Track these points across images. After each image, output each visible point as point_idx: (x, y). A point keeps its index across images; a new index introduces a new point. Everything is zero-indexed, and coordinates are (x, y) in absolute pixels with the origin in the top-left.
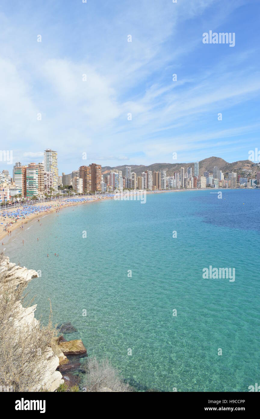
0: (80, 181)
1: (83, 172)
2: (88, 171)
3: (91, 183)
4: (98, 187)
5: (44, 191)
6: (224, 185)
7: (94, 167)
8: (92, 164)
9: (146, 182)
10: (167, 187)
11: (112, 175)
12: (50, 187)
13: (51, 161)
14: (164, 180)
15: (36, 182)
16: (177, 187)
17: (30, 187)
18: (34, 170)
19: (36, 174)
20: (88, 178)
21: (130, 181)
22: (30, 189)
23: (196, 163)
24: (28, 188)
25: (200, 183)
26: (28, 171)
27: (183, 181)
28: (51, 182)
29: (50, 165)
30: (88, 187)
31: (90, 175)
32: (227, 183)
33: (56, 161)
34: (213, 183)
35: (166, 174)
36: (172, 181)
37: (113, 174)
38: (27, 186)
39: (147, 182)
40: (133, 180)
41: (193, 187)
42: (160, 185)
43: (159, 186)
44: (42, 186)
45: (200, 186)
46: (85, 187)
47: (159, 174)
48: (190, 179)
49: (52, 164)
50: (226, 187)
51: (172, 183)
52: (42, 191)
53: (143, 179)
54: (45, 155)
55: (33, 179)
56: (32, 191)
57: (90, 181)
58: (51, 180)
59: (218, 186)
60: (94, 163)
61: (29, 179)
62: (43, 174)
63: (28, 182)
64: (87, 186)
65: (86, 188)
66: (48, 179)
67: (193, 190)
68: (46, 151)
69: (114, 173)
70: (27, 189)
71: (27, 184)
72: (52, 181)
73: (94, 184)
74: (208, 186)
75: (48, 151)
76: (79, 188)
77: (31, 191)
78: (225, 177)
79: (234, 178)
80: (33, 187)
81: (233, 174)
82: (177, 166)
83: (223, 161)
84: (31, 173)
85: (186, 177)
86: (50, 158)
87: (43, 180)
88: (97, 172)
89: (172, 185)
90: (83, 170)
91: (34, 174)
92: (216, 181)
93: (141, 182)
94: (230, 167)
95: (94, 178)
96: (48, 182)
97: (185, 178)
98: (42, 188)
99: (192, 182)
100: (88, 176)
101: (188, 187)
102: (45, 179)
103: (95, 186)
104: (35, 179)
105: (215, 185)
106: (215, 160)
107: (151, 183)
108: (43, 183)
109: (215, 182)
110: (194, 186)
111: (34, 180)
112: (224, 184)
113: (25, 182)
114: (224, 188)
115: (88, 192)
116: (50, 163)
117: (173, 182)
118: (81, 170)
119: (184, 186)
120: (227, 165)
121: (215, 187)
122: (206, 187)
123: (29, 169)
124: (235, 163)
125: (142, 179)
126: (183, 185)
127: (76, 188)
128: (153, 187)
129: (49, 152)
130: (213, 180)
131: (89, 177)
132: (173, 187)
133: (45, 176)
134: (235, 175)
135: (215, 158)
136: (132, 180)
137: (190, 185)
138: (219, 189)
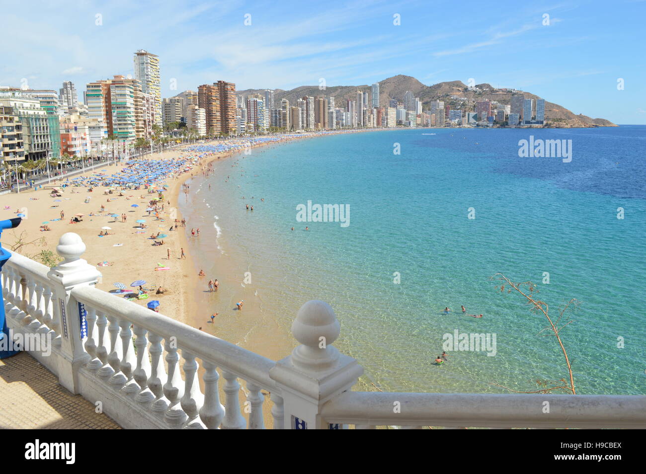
0: (201, 113)
1: (204, 96)
2: (213, 94)
3: (219, 118)
4: (232, 124)
5: (143, 131)
6: (425, 123)
7: (222, 86)
8: (219, 82)
9: (305, 116)
10: (337, 124)
11: (252, 103)
12: (151, 124)
13: (149, 73)
14: (332, 113)
15: (130, 113)
16: (353, 126)
17: (119, 124)
18: (127, 89)
19: (131, 96)
20: (214, 108)
21: (279, 114)
22: (120, 127)
23: (374, 86)
24: (115, 124)
25: (387, 119)
26: (114, 91)
27: (360, 115)
28: (153, 115)
29: (148, 81)
30: (214, 125)
31: (218, 102)
32: (430, 118)
33: (157, 73)
34: (407, 118)
35: (334, 103)
36: (344, 114)
37: (254, 101)
38: (113, 122)
39: (307, 116)
40: (285, 113)
41: (375, 126)
42: (326, 121)
43: (324, 123)
44: (139, 122)
45: (387, 123)
46: (209, 125)
47: (324, 102)
48: (372, 113)
49: (150, 80)
50: (427, 125)
51: (344, 117)
52: (140, 131)
53: (300, 112)
54: (137, 62)
55: (124, 107)
56: (126, 131)
57: (218, 114)
58: (153, 110)
59: (415, 123)
60: (222, 80)
61: (118, 108)
62: (141, 98)
63: (114, 114)
64: (214, 122)
65: (212, 126)
66: (147, 108)
67: (376, 129)
68: (138, 54)
69: (256, 99)
70: (114, 127)
71: (114, 118)
72: (155, 113)
73: (225, 119)
74: (399, 123)
75: (142, 54)
76: (199, 127)
77: (122, 131)
78: (423, 109)
79: (441, 111)
80: (125, 124)
81: (438, 104)
82: (339, 90)
83: (417, 82)
84: (120, 95)
85: (365, 109)
86: (147, 68)
87: (141, 109)
88: (229, 97)
89: (344, 121)
90: (204, 92)
91: (127, 97)
92: (412, 115)
93: (298, 116)
94: (429, 92)
95: (224, 108)
96: (148, 115)
97: (364, 111)
98: (140, 126)
99: (374, 117)
100: (214, 103)
101: (369, 125)
102: (144, 108)
103: (225, 123)
104: (129, 108)
105: (410, 122)
106: (403, 80)
107: (312, 118)
108: (142, 117)
109: (410, 116)
110: (378, 124)
111: (128, 110)
112: (425, 120)
113: (109, 114)
114: (425, 128)
115: (215, 133)
116: (148, 78)
117: (346, 116)
118: (200, 94)
119: (362, 124)
120: (425, 88)
121: (412, 125)
122: (397, 125)
123: (116, 86)
124: (437, 85)
125: (298, 110)
126: (360, 121)
127: (195, 126)
128: (316, 125)
129: (145, 57)
130: (407, 114)
131: (216, 106)
132: (346, 125)
133: (143, 102)
134: (441, 105)
135: (404, 77)
136: (283, 113)
137: (372, 122)
138: (418, 128)
